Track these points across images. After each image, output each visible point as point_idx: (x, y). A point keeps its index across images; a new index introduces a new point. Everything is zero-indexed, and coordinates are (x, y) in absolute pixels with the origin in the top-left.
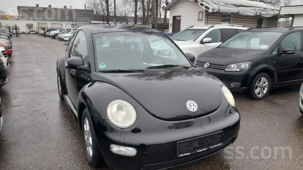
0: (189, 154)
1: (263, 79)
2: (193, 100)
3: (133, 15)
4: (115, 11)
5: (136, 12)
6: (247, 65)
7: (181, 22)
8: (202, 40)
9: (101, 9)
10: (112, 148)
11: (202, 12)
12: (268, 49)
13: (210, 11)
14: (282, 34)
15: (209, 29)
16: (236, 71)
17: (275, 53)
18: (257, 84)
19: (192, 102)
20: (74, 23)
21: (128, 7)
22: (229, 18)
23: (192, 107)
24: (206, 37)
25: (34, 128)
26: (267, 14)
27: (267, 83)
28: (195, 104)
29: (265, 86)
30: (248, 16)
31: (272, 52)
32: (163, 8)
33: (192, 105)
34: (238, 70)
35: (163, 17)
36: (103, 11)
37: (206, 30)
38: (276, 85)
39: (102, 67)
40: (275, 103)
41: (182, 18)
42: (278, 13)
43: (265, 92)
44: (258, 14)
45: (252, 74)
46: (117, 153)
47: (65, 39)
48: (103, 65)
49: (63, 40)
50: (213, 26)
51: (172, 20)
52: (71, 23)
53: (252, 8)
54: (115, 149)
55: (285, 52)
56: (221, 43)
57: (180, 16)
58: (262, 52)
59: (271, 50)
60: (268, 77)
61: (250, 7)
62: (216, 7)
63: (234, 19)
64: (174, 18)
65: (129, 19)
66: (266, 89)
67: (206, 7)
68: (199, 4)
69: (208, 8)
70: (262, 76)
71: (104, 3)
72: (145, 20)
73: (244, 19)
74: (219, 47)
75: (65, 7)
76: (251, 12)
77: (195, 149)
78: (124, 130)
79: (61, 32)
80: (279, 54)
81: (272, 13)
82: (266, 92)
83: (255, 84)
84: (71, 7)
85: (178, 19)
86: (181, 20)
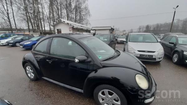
3: (27, 28)
4: (16, 26)
5: (29, 27)
11: (71, 28)
13: (75, 27)
51: (57, 31)
65: (25, 30)
68: (70, 25)
71: (8, 22)
72: (34, 30)
85: (60, 30)
86: (62, 31)
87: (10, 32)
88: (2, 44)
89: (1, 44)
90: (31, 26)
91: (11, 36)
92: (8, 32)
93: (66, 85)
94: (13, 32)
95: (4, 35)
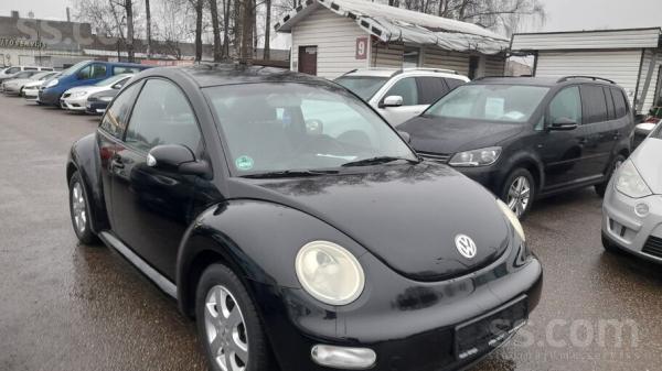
0: (475, 351)
1: (522, 181)
2: (464, 234)
3: (192, 40)
4: (149, 29)
5: (199, 33)
6: (494, 153)
7: (318, 60)
8: (382, 101)
9: (111, 23)
10: (315, 353)
11: (365, 40)
12: (526, 120)
13: (384, 38)
14: (548, 89)
15: (393, 76)
16: (473, 166)
17: (539, 128)
18: (511, 191)
19: (465, 237)
20: (43, 53)
21: (179, 20)
22: (415, 53)
23: (467, 248)
24: (390, 93)
25: (45, 320)
26: (489, 49)
27: (527, 189)
28: (471, 242)
29: (524, 196)
30: (454, 50)
31: (535, 126)
32: (276, 27)
33: (466, 244)
34: (476, 164)
35: (261, 45)
36: (118, 26)
37: (387, 79)
38: (544, 191)
39: (244, 164)
40: (547, 229)
41: (319, 50)
42: (508, 46)
43: (524, 206)
44: (472, 47)
45: (505, 170)
46: (325, 363)
47: (28, 92)
48: (245, 161)
49: (20, 94)
50: (401, 72)
51: (297, 55)
52: (35, 53)
53: (461, 35)
54: (322, 354)
55: (557, 127)
56: (426, 106)
57: (316, 46)
58: (517, 126)
59: (533, 122)
60: (530, 176)
61: (455, 32)
62: (395, 31)
63: (428, 56)
64: (302, 49)
65: (182, 49)
66: (526, 201)
67: (374, 30)
68: (359, 22)
69: (379, 32)
70: (519, 176)
71: (121, 9)
72: (220, 52)
73: (445, 58)
74: (422, 115)
75: (15, 14)
76: (459, 44)
77: (484, 338)
78: (345, 309)
79: (11, 75)
80: (547, 130)
81: (497, 47)
82: (527, 208)
83: (507, 193)
84: (31, 14)
85: (311, 52)
86: (318, 56)
87: (122, 54)
88: (74, 105)
89: (71, 107)
90: (211, 29)
91: (113, 74)
92: (115, 53)
93: (148, 266)
94: (136, 55)
95: (90, 65)
